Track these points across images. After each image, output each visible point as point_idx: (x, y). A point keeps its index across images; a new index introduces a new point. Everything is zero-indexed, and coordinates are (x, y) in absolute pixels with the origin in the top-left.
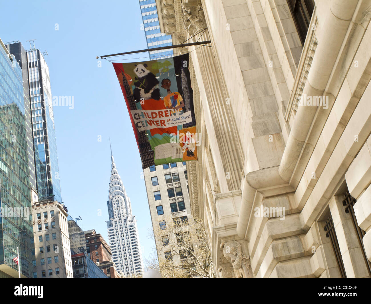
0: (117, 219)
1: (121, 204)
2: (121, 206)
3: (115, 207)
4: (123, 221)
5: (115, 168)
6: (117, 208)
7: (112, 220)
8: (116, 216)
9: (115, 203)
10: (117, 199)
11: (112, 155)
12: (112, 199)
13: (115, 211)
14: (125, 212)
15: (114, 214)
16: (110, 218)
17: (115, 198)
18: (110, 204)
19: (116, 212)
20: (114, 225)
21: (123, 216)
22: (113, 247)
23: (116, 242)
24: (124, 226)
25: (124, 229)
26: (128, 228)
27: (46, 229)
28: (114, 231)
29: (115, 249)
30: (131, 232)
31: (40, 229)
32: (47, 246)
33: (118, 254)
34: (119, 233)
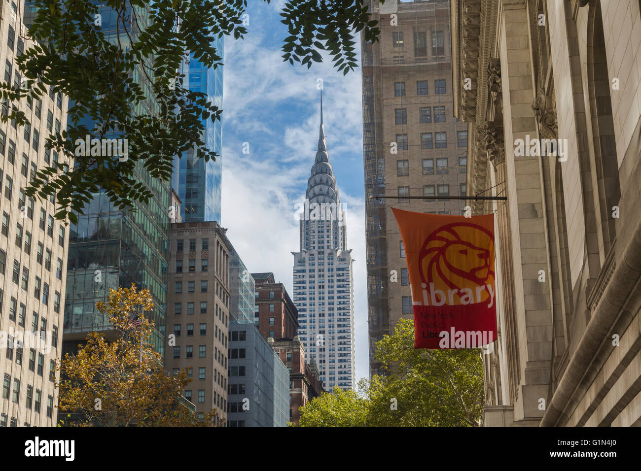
0: (315, 252)
1: (328, 223)
2: (328, 226)
3: (314, 226)
4: (326, 256)
6: (318, 229)
7: (306, 252)
8: (314, 245)
14: (332, 240)
16: (302, 246)
20: (307, 262)
21: (328, 247)
22: (300, 305)
23: (307, 296)
24: (326, 267)
25: (326, 273)
26: (335, 273)
27: (190, 270)
28: (307, 274)
29: (304, 310)
30: (339, 281)
31: (180, 269)
32: (189, 303)
33: (308, 321)
34: (316, 279)
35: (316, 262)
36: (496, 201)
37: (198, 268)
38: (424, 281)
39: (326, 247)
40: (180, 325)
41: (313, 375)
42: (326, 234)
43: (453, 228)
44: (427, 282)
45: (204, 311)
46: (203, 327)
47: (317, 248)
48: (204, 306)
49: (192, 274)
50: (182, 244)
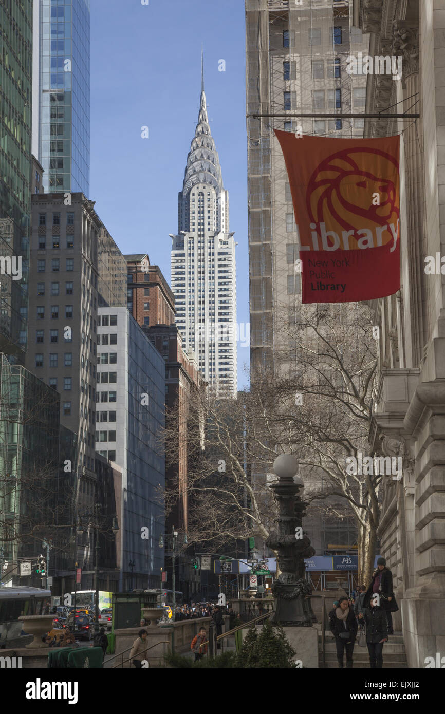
0: (195, 234)
1: (209, 203)
2: (208, 207)
3: (194, 207)
4: (207, 239)
5: (207, 120)
6: (198, 209)
7: (184, 235)
8: (193, 227)
9: (196, 198)
10: (201, 189)
11: (203, 90)
12: (190, 190)
13: (193, 215)
14: (213, 221)
15: (191, 221)
16: (180, 229)
17: (198, 188)
18: (184, 200)
19: (194, 218)
20: (186, 245)
21: (209, 229)
22: (178, 291)
23: (186, 282)
24: (207, 251)
25: (207, 258)
26: (217, 257)
27: (54, 247)
28: (186, 258)
29: (183, 297)
30: (220, 266)
31: (42, 246)
32: (53, 283)
33: (187, 309)
34: (196, 264)
35: (196, 245)
36: (402, 119)
37: (63, 245)
38: (313, 221)
39: (206, 229)
40: (43, 307)
41: (191, 364)
42: (206, 214)
43: (348, 155)
44: (317, 222)
45: (70, 292)
46: (69, 310)
47: (196, 230)
48: (69, 286)
49: (56, 251)
50: (44, 217)
